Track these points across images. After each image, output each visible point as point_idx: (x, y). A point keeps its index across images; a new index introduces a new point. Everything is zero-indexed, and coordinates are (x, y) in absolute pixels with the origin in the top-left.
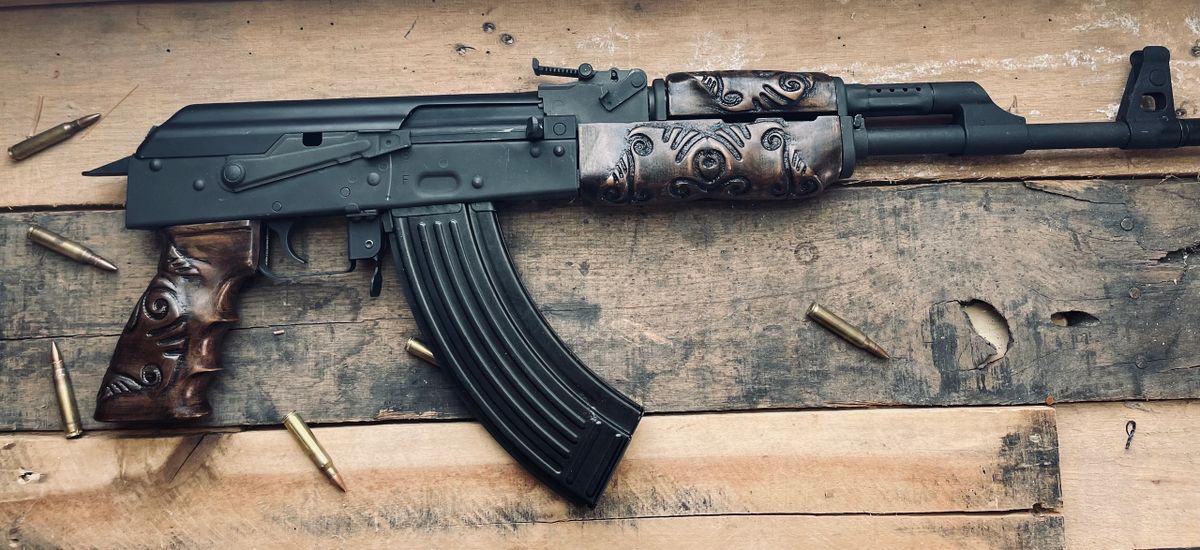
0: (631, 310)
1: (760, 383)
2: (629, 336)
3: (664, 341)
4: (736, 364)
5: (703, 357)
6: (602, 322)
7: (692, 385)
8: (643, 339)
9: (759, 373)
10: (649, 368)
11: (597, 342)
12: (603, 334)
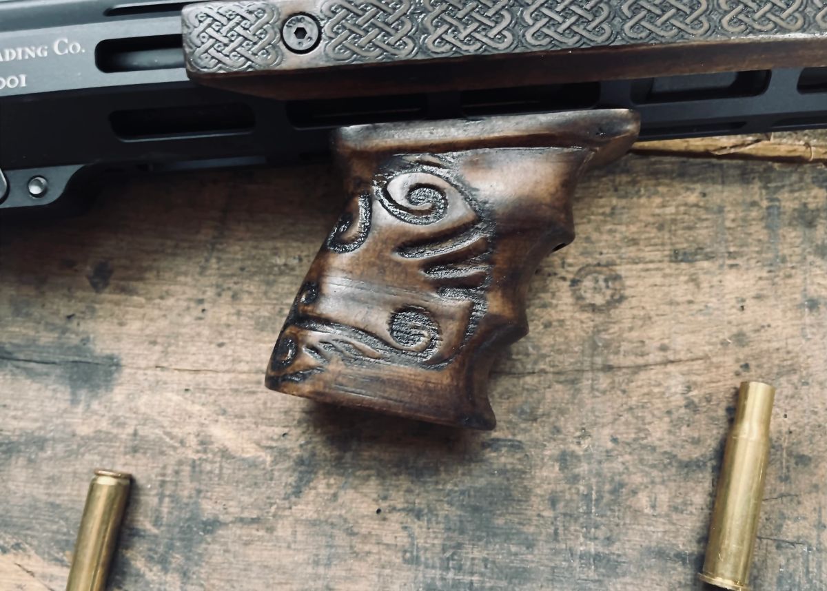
0: (188, 377)
1: (459, 568)
2: (176, 431)
3: (251, 452)
4: (409, 520)
5: (335, 496)
6: (118, 394)
7: (300, 557)
8: (205, 443)
9: (459, 546)
10: (208, 509)
11: (100, 437)
12: (118, 422)
